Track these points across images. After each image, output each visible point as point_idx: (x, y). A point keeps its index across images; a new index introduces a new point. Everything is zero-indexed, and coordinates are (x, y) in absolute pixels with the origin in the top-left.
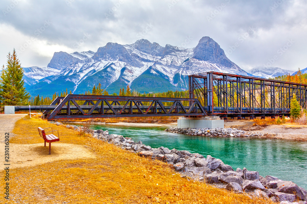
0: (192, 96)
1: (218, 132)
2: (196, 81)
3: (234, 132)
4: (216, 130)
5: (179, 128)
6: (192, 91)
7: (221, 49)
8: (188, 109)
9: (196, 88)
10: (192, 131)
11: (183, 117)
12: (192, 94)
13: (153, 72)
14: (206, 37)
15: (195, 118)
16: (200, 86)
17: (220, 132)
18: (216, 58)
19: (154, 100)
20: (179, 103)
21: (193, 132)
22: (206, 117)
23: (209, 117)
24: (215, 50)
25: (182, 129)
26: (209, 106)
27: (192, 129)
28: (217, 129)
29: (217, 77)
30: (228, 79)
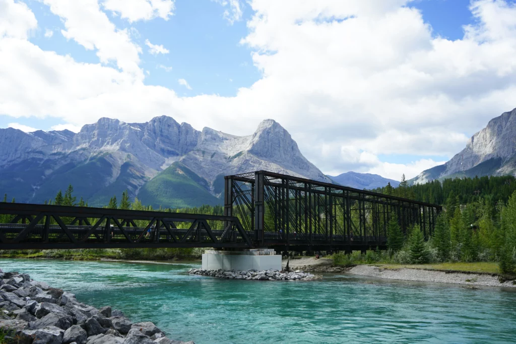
0: (229, 213)
1: (269, 277)
2: (238, 186)
3: (296, 276)
4: (266, 274)
5: (204, 270)
6: (229, 203)
7: (292, 141)
8: (220, 235)
9: (237, 198)
10: (225, 275)
11: (212, 250)
12: (229, 209)
13: (179, 172)
14: (269, 120)
15: (233, 252)
16: (244, 195)
17: (272, 277)
18: (285, 154)
19: (155, 218)
20: (202, 223)
21: (227, 277)
22: (251, 250)
23: (257, 249)
24: (283, 141)
25: (209, 272)
26: (257, 231)
27: (226, 273)
28: (268, 272)
29: (271, 181)
30: (290, 185)
